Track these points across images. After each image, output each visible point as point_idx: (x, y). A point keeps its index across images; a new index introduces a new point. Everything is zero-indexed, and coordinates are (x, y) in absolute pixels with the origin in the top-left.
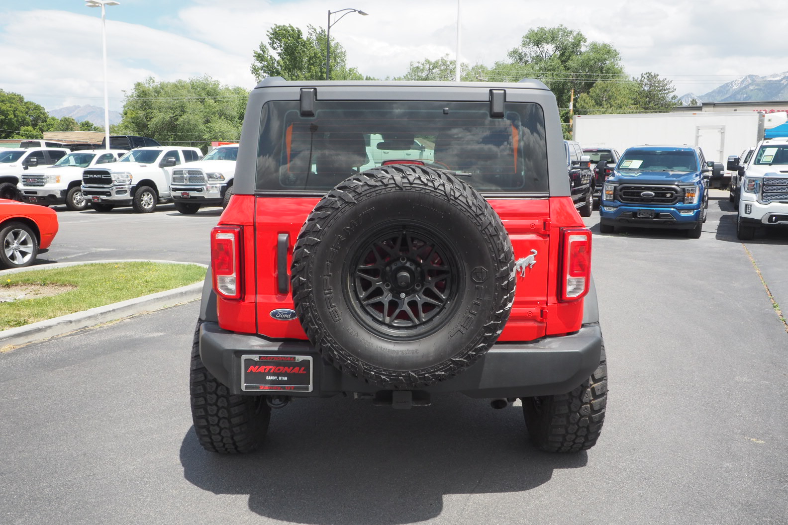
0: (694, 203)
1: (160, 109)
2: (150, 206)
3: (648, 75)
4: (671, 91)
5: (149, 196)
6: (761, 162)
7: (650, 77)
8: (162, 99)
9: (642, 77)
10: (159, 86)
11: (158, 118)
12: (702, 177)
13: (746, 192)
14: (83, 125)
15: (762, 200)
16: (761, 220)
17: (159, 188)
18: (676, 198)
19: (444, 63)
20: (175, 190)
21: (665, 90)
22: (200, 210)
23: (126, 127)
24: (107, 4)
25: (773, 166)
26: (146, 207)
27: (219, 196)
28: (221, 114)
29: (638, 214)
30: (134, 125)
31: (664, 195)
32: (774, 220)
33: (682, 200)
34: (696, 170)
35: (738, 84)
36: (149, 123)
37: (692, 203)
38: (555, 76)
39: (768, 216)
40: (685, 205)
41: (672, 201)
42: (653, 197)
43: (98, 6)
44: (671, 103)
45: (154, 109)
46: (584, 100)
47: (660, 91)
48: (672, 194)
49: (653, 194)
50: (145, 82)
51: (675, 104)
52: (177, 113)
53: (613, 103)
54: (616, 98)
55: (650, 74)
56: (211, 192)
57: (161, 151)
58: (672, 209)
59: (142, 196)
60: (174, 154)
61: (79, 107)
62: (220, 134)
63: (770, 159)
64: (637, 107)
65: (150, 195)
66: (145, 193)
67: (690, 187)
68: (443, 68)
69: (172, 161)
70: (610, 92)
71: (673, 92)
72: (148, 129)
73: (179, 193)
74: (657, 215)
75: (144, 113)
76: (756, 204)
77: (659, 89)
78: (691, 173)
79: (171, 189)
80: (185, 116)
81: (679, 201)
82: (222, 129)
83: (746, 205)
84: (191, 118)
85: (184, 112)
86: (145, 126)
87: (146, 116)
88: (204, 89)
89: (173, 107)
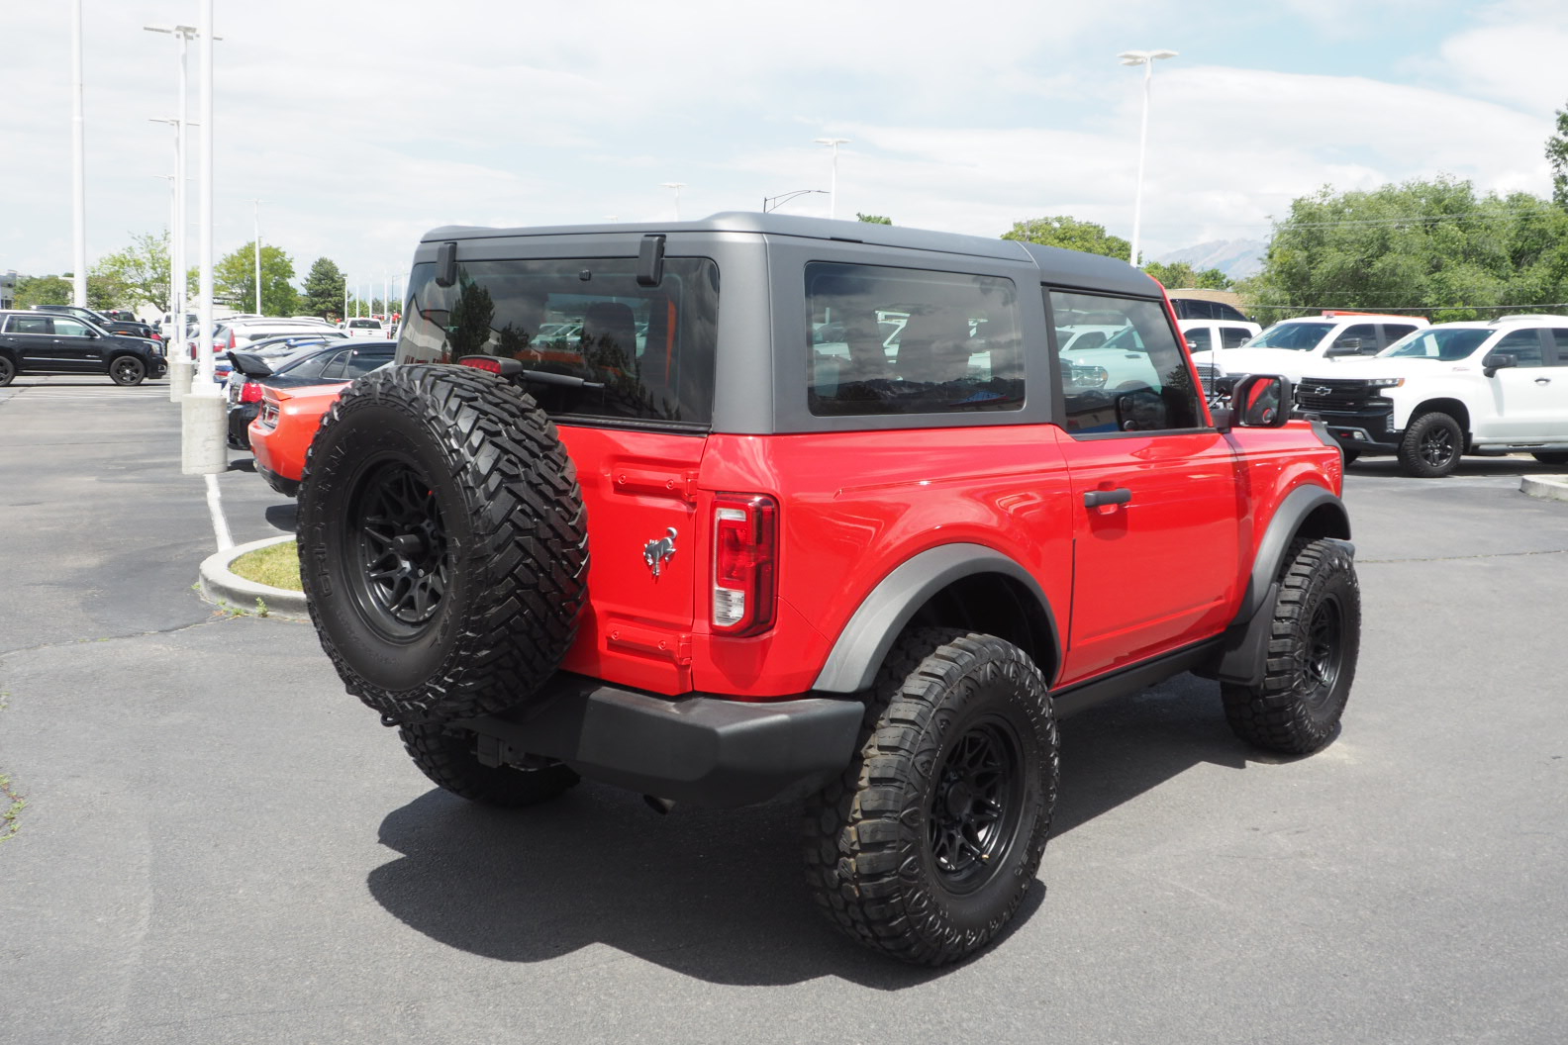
1: (1339, 245)
8: (1345, 225)
10: (1342, 201)
11: (1332, 260)
14: (1207, 277)
23: (1269, 280)
24: (1157, 57)
28: (1470, 254)
30: (1284, 276)
36: (1313, 272)
43: (1142, 63)
45: (1328, 246)
50: (1314, 196)
52: (1373, 252)
61: (1225, 243)
62: (1460, 294)
72: (1310, 286)
75: (1306, 254)
80: (1388, 259)
82: (1467, 283)
84: (1400, 262)
85: (1388, 249)
86: (1305, 279)
87: (1311, 259)
88: (1438, 201)
89: (1365, 239)
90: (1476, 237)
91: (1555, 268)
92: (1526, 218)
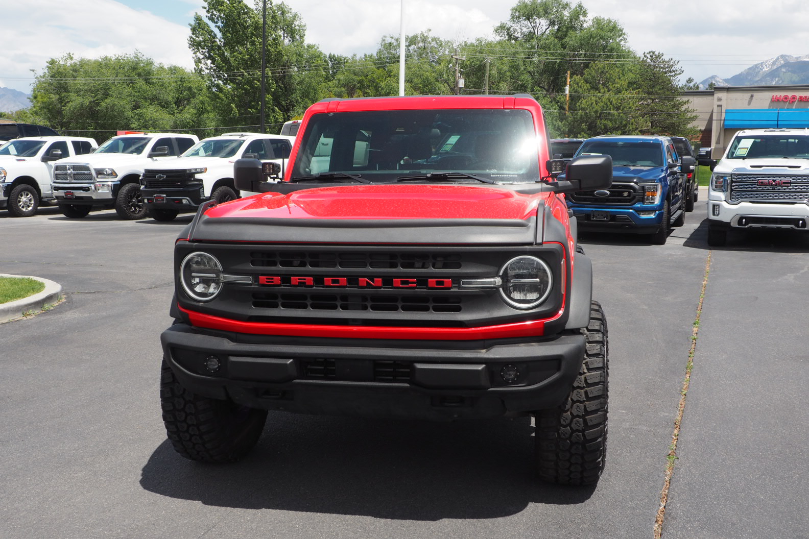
0: (656, 203)
1: (78, 92)
2: (30, 208)
3: (651, 54)
4: (678, 73)
5: (28, 196)
6: (734, 156)
7: (654, 57)
8: (80, 80)
9: (645, 56)
10: (78, 63)
11: (75, 102)
12: (669, 172)
13: (714, 190)
15: (731, 200)
16: (730, 223)
17: (41, 187)
18: (634, 197)
19: (424, 39)
20: (57, 189)
21: (670, 72)
22: (91, 213)
23: (36, 113)
25: (746, 160)
26: (24, 210)
27: (110, 197)
29: (592, 216)
30: (45, 110)
31: (621, 194)
32: (744, 223)
33: (641, 199)
34: (661, 165)
35: (769, 65)
36: (64, 108)
37: (653, 203)
38: (549, 55)
39: (738, 217)
40: (644, 206)
41: (630, 201)
42: (608, 196)
44: (678, 87)
45: (71, 92)
46: (578, 84)
47: (666, 73)
48: (629, 192)
49: (608, 192)
50: (60, 59)
51: (691, 88)
52: (99, 96)
53: (611, 87)
54: (614, 80)
55: (653, 53)
56: (100, 191)
57: (45, 142)
58: (631, 211)
59: (20, 197)
60: (62, 146)
62: (151, 122)
63: (744, 152)
64: (639, 91)
65: (30, 195)
66: (23, 193)
67: (652, 185)
68: (421, 45)
69: (57, 154)
70: (607, 74)
71: (680, 74)
72: (63, 117)
73: (61, 193)
74: (613, 217)
75: (58, 96)
76: (725, 204)
77: (664, 70)
78: (655, 168)
79: (53, 188)
80: (109, 100)
81: (639, 201)
83: (714, 206)
84: (115, 103)
85: (108, 95)
86: (59, 112)
87: (61, 100)
88: (134, 68)
89: (93, 89)
90: (154, 90)
91: (199, 110)
92: (182, 80)
